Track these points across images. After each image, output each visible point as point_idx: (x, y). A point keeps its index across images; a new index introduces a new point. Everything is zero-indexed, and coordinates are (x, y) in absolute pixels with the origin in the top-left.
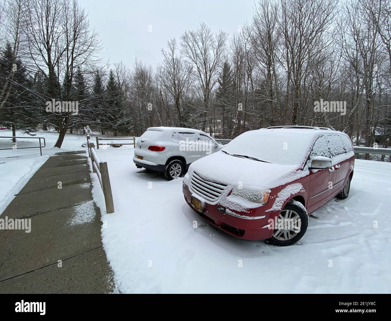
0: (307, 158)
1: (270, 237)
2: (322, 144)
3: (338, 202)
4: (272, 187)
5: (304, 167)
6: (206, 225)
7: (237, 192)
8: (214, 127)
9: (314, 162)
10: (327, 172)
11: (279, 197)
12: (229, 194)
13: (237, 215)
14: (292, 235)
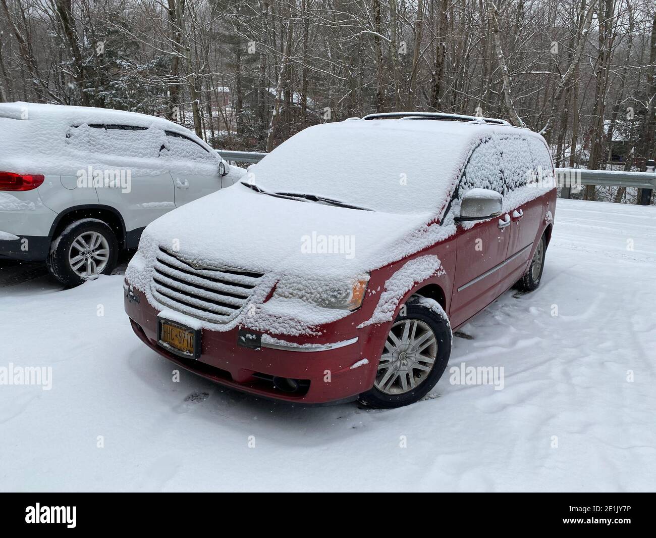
0: (452, 193)
1: (368, 390)
2: (486, 159)
3: (519, 299)
4: (372, 268)
5: (445, 216)
6: (206, 392)
7: (290, 287)
8: (209, 111)
9: (467, 202)
10: (494, 229)
11: (388, 289)
12: (269, 297)
13: (289, 344)
14: (417, 378)
